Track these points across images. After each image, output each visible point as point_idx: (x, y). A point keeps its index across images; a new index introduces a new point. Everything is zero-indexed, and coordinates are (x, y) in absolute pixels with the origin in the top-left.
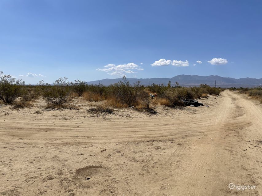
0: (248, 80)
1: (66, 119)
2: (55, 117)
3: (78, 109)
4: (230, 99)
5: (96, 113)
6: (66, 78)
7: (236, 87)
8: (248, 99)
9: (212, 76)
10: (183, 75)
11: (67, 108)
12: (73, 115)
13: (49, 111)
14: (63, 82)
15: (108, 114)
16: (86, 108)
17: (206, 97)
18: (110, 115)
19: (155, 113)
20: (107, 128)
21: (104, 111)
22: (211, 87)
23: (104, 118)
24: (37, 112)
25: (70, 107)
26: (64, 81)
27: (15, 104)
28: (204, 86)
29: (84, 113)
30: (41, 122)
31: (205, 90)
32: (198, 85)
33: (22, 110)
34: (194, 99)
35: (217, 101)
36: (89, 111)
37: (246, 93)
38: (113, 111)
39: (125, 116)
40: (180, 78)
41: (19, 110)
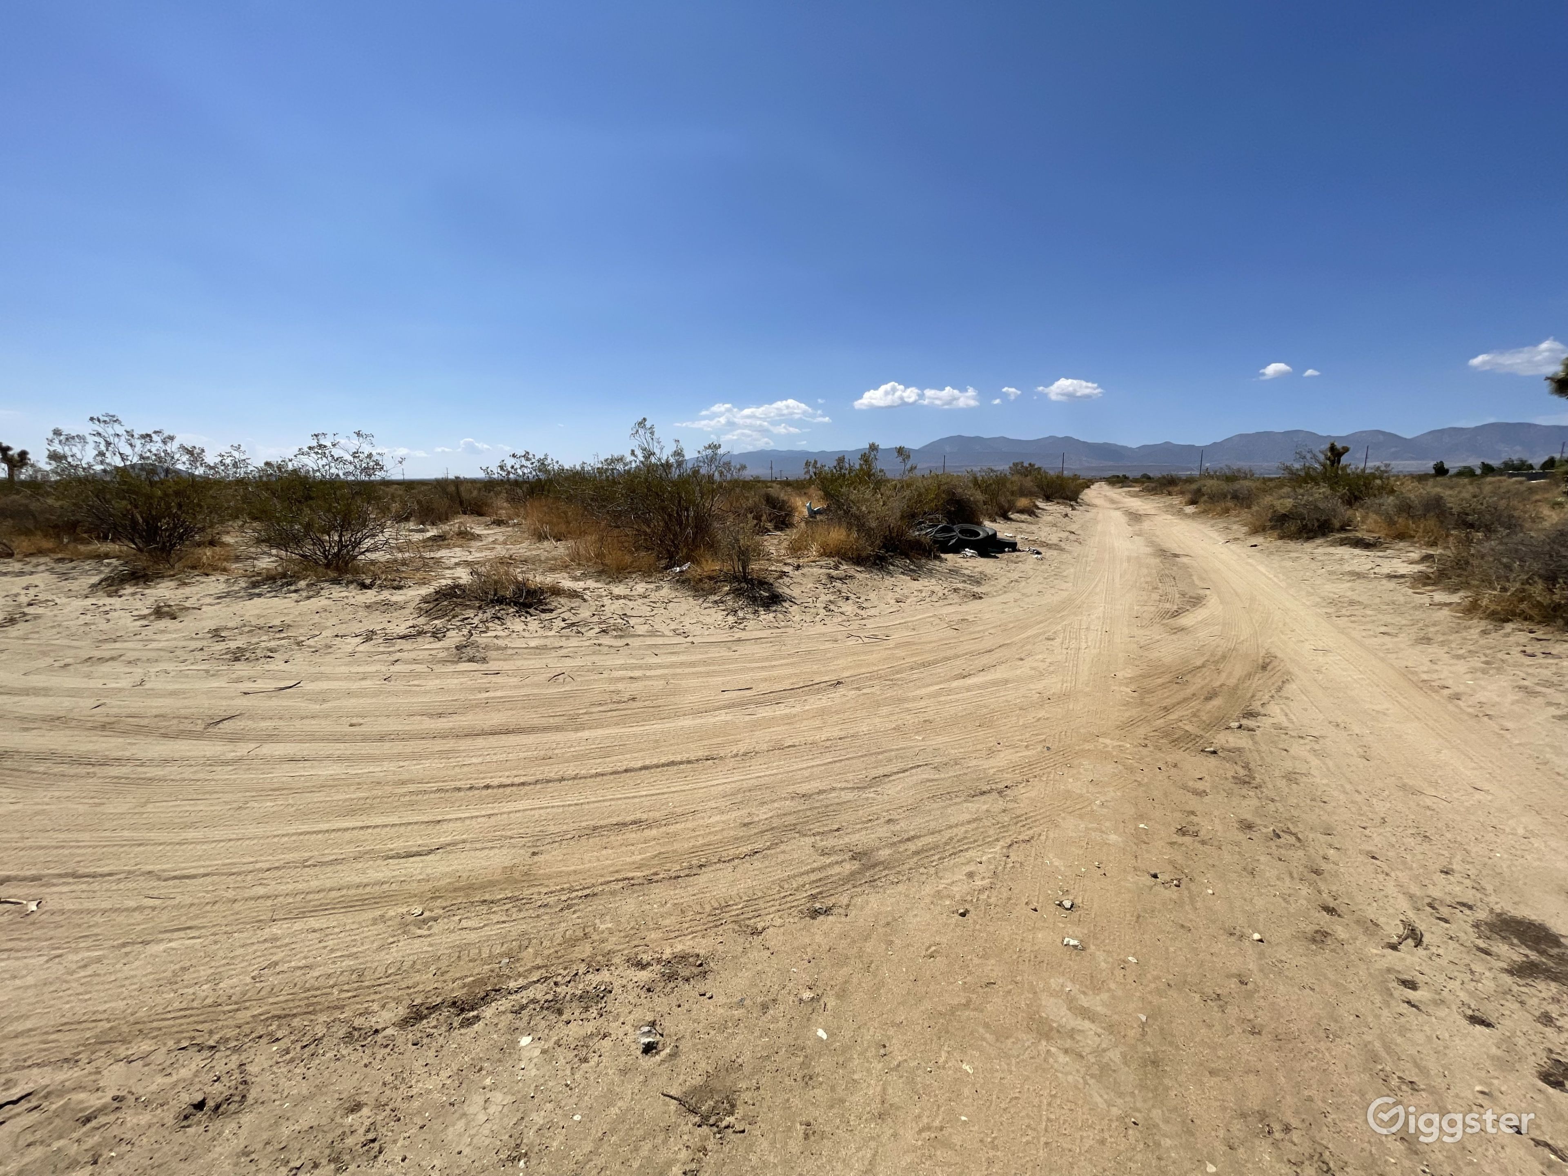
0: (1167, 449)
3: (396, 588)
4: (1118, 516)
7: (1128, 474)
8: (1187, 516)
9: (1053, 440)
15: (506, 619)
17: (1031, 511)
18: (516, 622)
19: (774, 600)
21: (496, 601)
22: (1052, 473)
28: (1026, 471)
31: (1028, 483)
32: (1003, 467)
34: (980, 524)
35: (1073, 528)
37: (1170, 494)
38: (552, 599)
39: (597, 630)
40: (948, 449)
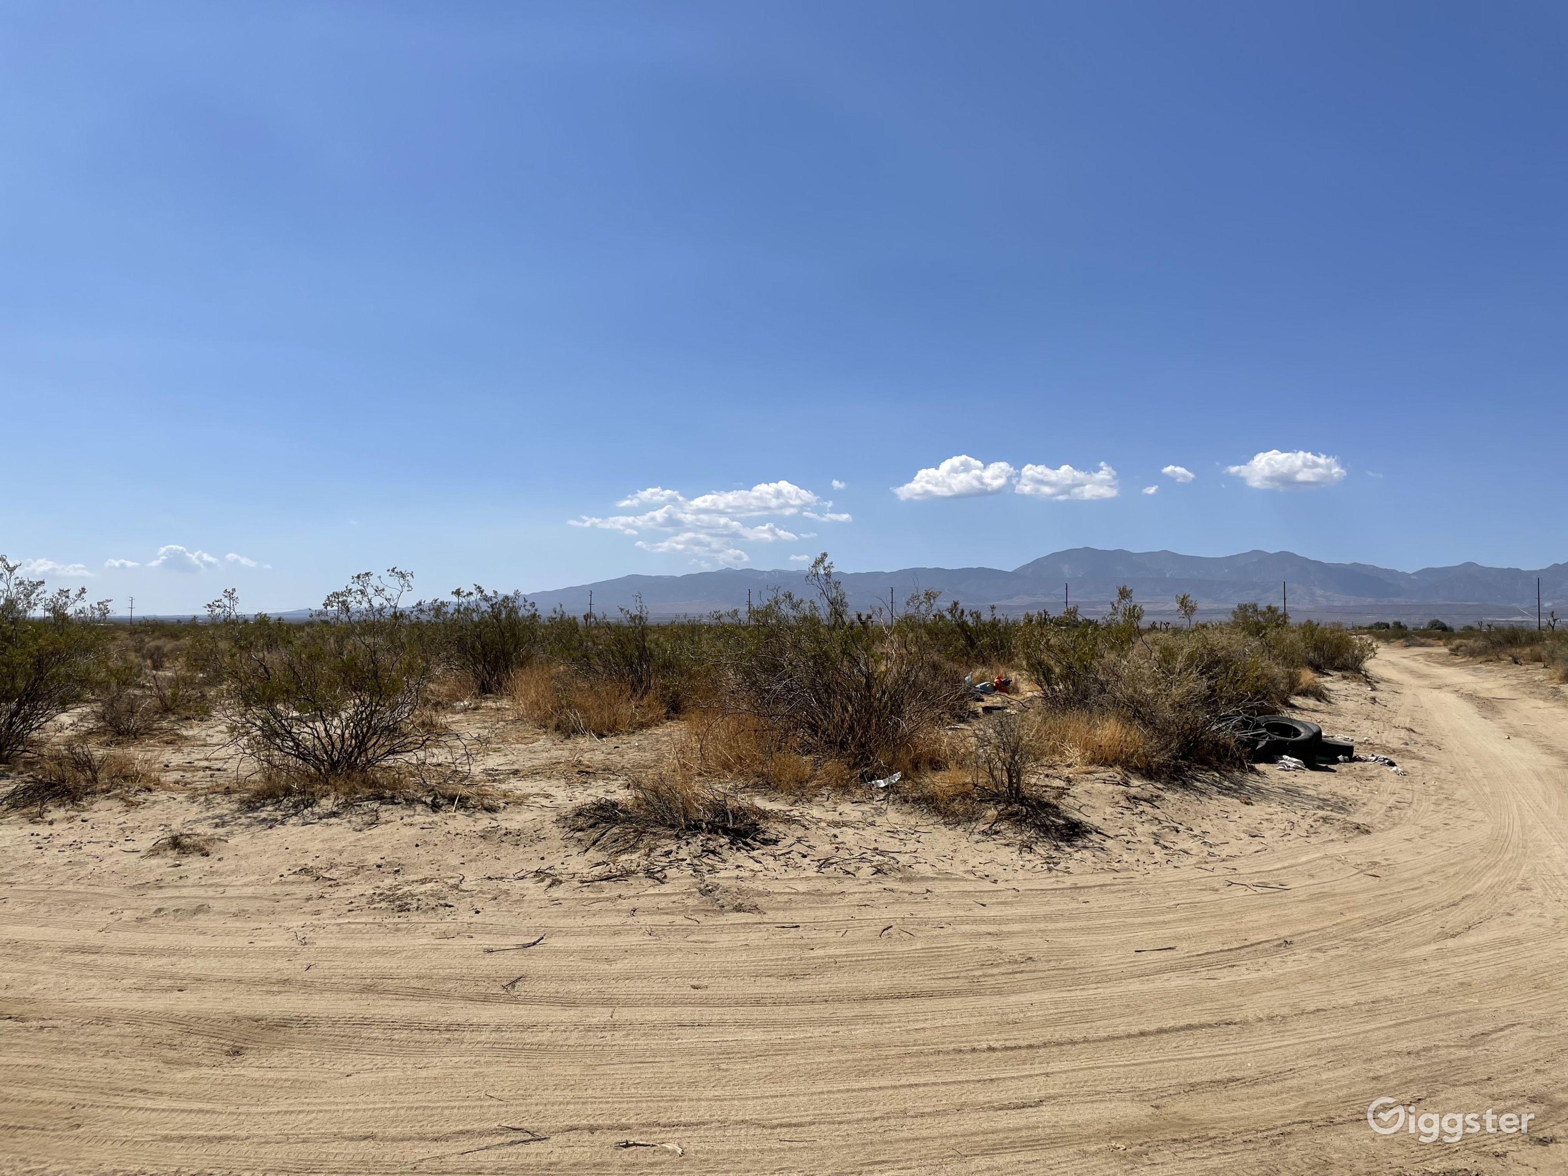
0: (1470, 576)
1: (403, 909)
2: (314, 889)
3: (491, 809)
5: (634, 848)
6: (403, 576)
7: (1404, 621)
10: (1087, 549)
11: (410, 802)
12: (455, 861)
13: (271, 823)
14: (377, 602)
15: (726, 854)
16: (547, 796)
17: (1319, 693)
18: (741, 857)
19: (1073, 832)
20: (758, 1002)
21: (694, 828)
23: (706, 892)
24: (176, 843)
25: (431, 790)
26: (387, 594)
27: (29, 764)
29: (539, 846)
30: (197, 942)
33: (70, 819)
36: (581, 821)
38: (763, 825)
39: (866, 870)
40: (1066, 570)
41: (49, 817)
